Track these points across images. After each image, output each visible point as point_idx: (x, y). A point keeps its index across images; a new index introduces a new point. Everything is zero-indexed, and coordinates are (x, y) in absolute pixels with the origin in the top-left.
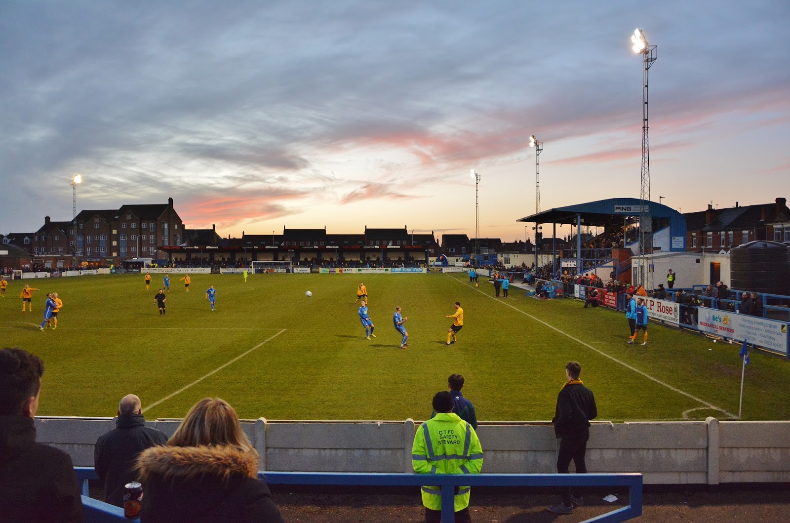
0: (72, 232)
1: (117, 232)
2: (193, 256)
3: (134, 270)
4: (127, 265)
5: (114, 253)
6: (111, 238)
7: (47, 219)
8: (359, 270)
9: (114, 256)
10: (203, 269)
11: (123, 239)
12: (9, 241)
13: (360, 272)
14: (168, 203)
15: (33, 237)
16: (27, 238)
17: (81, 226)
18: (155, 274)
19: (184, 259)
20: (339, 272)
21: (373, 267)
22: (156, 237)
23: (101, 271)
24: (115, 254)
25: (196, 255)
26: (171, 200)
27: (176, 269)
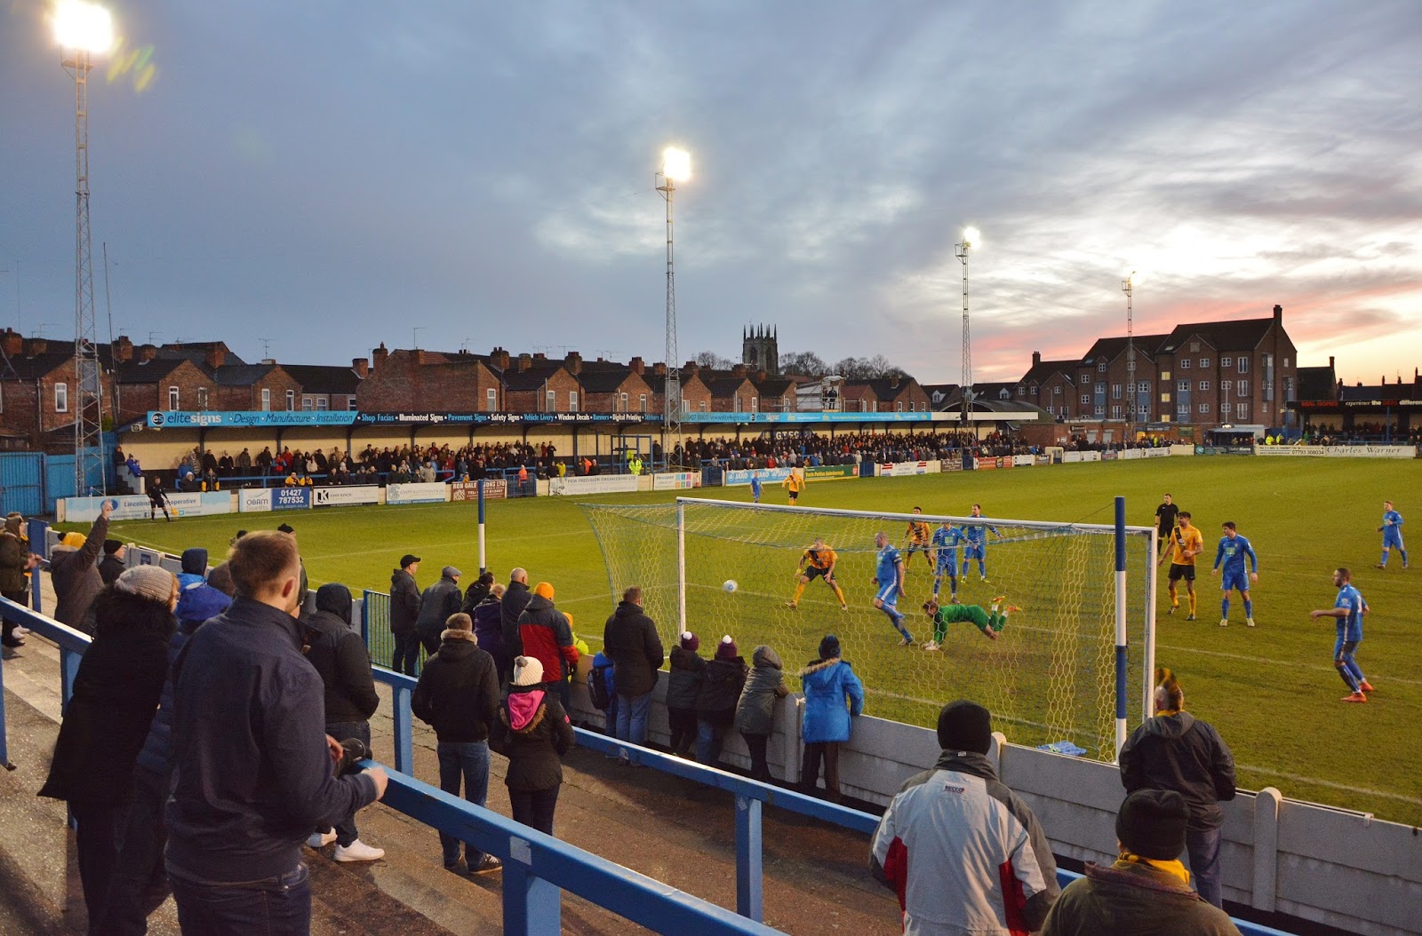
0: (1085, 379)
1: (1172, 376)
2: (1359, 420)
3: (1241, 449)
4: (1224, 440)
5: (1163, 417)
6: (1159, 387)
7: (1036, 356)
9: (1163, 421)
10: (1397, 447)
11: (1183, 390)
12: (974, 396)
14: (1272, 316)
15: (1016, 390)
16: (1004, 391)
17: (1102, 368)
18: (1287, 457)
19: (1338, 427)
22: (1251, 384)
23: (1176, 449)
24: (1165, 418)
25: (1366, 420)
26: (1278, 310)
27: (1332, 449)
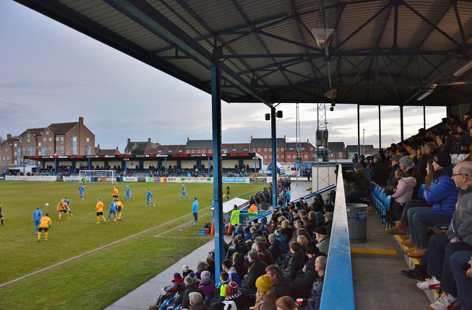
0: (15, 145)
1: (41, 144)
7: (9, 135)
8: (183, 179)
11: (43, 150)
13: (183, 181)
17: (20, 140)
20: (163, 181)
21: (196, 176)
22: (65, 148)
27: (30, 177)
